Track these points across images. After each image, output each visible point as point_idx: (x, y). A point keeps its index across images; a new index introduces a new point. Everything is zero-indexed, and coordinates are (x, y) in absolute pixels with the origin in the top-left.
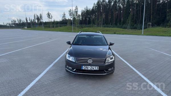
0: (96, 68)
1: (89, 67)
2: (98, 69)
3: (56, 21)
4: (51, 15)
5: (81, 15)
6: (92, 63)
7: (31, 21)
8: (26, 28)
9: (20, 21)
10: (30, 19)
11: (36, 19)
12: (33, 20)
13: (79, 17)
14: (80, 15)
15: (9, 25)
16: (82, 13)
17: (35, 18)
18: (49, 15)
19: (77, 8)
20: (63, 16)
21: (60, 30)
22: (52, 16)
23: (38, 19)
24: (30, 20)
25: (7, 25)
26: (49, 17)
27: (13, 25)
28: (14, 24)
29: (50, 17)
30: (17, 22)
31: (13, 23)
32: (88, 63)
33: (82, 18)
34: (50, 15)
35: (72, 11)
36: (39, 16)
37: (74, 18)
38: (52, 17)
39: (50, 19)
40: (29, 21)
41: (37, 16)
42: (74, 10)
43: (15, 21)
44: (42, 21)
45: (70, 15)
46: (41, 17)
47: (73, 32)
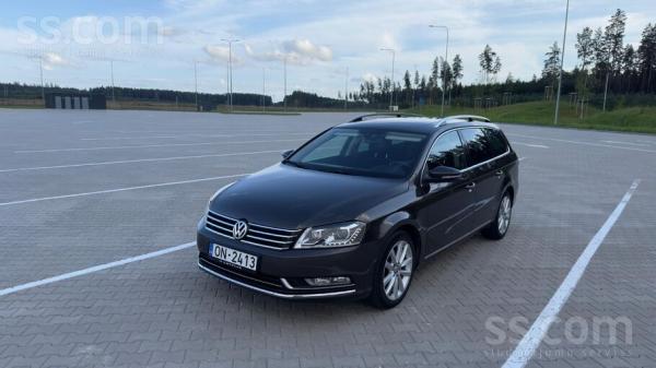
0: (249, 262)
1: (230, 251)
2: (255, 269)
3: (514, 82)
4: (498, 59)
5: (642, 48)
6: (245, 238)
7: (423, 83)
8: (396, 108)
9: (387, 84)
10: (420, 77)
11: (439, 75)
12: (431, 79)
13: (626, 60)
14: (636, 48)
15: (353, 100)
16: (644, 42)
17: (435, 72)
18: (487, 58)
19: (619, 19)
20: (548, 57)
21: (505, 117)
22: (501, 62)
23: (447, 75)
24: (420, 82)
25: (349, 100)
26: (489, 66)
27: (366, 100)
28: (369, 96)
29: (493, 64)
30: (377, 90)
31: (366, 91)
32: (231, 234)
33: (647, 64)
34: (494, 58)
35: (593, 37)
36: (451, 63)
37: (602, 66)
38: (498, 64)
39: (491, 75)
40: (414, 86)
41: (445, 64)
42: (604, 30)
43: (372, 87)
44: (458, 81)
45: (583, 52)
46: (457, 67)
47: (556, 126)
